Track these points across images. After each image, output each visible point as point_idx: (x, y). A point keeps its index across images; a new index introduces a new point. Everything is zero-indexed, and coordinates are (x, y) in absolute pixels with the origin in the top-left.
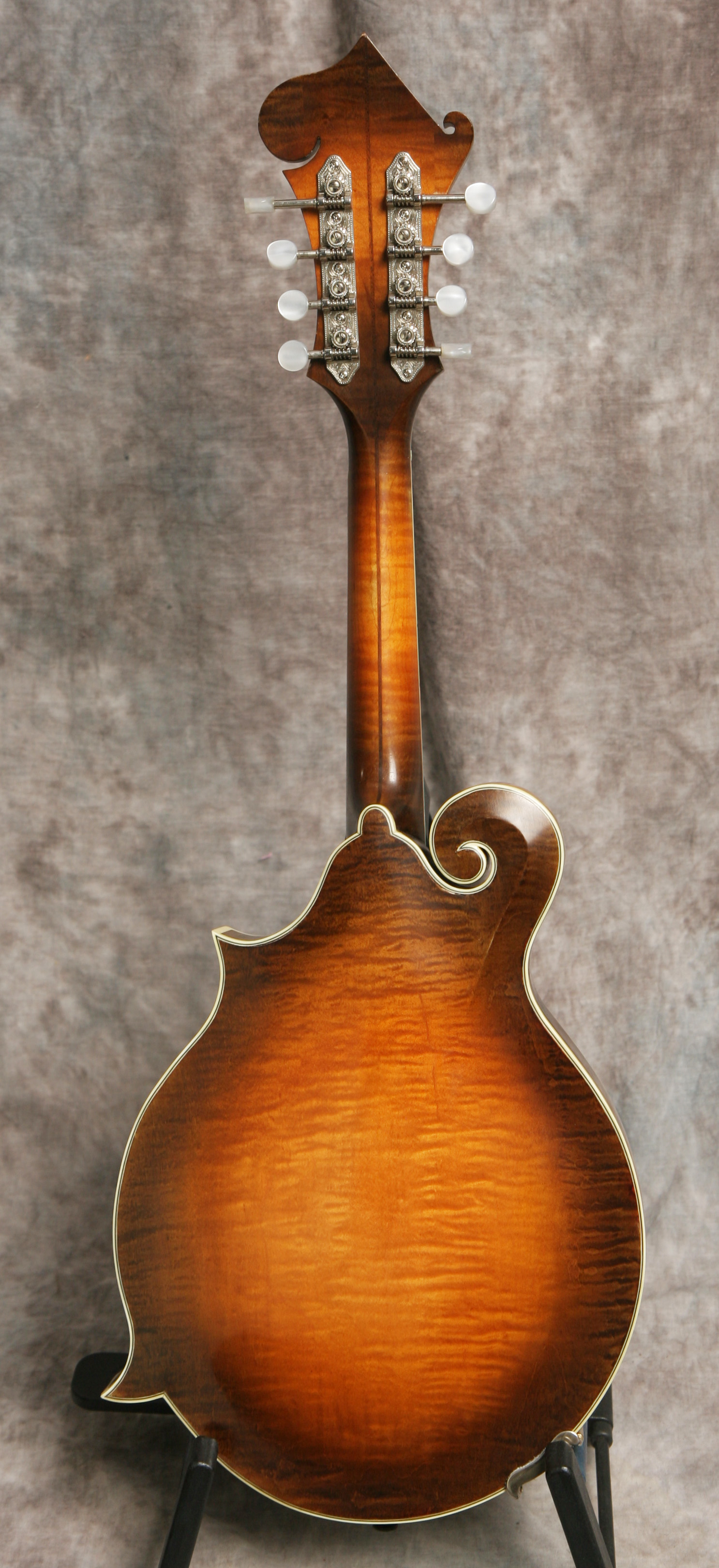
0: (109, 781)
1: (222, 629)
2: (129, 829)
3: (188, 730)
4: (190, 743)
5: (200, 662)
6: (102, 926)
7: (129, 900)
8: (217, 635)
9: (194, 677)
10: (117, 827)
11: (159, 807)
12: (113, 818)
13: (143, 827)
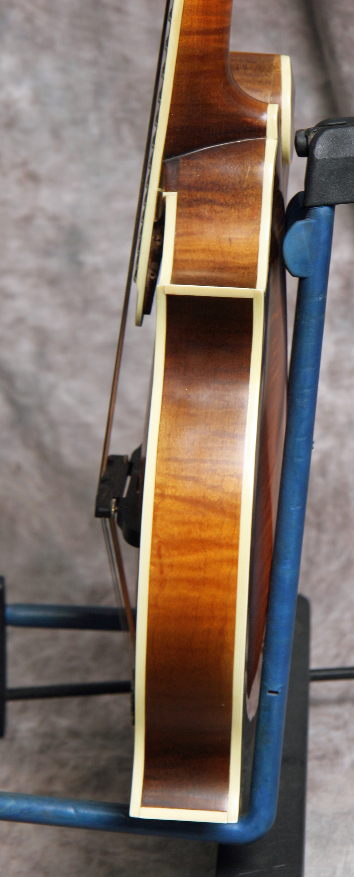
0: (17, 174)
1: (119, 10)
2: (40, 222)
3: (92, 117)
4: (95, 130)
5: (99, 47)
6: (20, 321)
7: (45, 293)
8: (114, 17)
9: (94, 63)
10: (28, 219)
11: (68, 198)
12: (23, 211)
13: (54, 219)
